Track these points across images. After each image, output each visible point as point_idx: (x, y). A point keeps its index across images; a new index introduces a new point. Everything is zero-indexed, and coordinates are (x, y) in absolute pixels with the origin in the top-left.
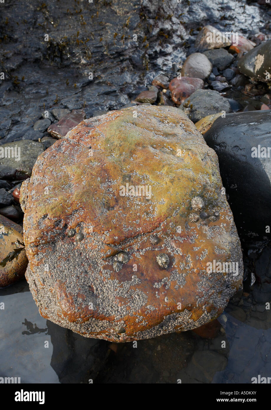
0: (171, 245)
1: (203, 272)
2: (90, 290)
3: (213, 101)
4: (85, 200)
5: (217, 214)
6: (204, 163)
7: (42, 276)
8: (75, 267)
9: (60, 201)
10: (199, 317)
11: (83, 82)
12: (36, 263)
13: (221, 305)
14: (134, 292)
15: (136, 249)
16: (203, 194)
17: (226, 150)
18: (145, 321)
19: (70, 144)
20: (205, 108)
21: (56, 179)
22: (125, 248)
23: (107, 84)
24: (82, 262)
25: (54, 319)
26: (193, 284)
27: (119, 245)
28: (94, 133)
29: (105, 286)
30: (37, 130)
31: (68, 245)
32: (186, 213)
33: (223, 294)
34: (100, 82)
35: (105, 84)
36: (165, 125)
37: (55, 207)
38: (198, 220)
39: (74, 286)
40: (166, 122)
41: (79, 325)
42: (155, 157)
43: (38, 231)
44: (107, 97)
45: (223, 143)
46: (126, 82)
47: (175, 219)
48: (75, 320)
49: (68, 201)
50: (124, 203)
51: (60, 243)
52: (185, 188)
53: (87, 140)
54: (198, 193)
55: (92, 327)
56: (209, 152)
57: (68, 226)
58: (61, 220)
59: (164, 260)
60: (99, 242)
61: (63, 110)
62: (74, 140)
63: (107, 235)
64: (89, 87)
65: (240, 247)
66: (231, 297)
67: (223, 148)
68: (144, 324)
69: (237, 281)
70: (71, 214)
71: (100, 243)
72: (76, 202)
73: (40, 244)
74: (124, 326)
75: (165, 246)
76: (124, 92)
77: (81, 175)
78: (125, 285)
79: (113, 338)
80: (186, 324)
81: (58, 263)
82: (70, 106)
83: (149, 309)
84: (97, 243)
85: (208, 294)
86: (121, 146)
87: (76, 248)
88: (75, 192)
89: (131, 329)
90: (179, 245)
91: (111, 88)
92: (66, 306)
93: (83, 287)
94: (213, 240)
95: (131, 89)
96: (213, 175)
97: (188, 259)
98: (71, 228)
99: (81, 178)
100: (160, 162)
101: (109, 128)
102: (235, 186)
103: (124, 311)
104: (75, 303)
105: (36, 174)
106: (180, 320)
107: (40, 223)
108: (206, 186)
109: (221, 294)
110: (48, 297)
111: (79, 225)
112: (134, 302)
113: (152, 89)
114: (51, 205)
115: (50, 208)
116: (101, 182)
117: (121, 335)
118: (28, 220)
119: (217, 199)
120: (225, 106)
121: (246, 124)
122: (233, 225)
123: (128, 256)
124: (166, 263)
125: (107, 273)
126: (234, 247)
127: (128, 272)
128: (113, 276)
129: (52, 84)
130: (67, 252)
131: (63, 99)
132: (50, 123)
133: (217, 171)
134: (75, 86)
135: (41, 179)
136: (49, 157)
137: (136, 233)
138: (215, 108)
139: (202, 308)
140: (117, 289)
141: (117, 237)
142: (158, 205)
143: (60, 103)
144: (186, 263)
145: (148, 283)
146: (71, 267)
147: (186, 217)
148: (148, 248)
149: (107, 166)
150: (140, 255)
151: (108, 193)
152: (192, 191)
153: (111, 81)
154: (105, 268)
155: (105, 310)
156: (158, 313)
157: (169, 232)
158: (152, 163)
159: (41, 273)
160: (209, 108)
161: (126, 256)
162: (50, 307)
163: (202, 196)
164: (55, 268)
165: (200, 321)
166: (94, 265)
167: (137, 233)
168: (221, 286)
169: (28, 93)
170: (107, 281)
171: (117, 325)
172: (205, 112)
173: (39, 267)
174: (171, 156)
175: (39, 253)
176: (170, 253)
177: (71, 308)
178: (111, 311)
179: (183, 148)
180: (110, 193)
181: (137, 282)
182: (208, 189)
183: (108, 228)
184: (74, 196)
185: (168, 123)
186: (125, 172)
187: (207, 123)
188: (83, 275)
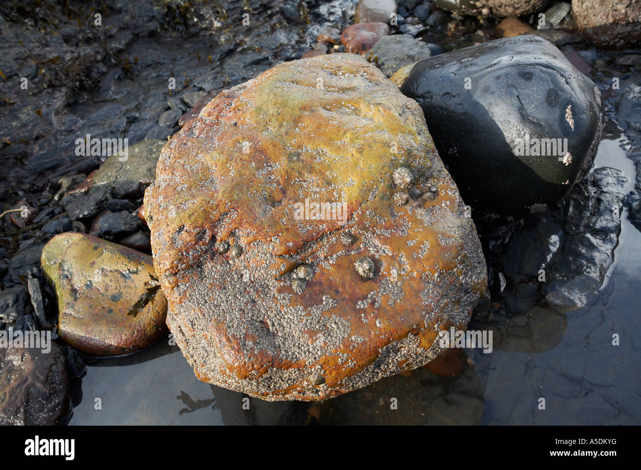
0: (373, 243)
1: (427, 275)
2: (262, 327)
3: (406, 49)
4: (237, 198)
5: (434, 189)
6: (402, 119)
7: (189, 317)
8: (235, 296)
9: (200, 203)
10: (431, 342)
11: (221, 52)
12: (178, 300)
13: (462, 320)
14: (329, 319)
15: (323, 256)
16: (410, 163)
17: (433, 101)
18: (352, 360)
19: (206, 125)
20: (395, 59)
21: (191, 174)
22: (306, 258)
23: (254, 50)
24: (245, 288)
25: (217, 380)
26: (414, 295)
27: (297, 255)
28: (238, 103)
29: (284, 318)
30: (165, 125)
31: (221, 266)
32: (388, 193)
33: (463, 304)
34: (244, 50)
35: (251, 50)
36: (340, 78)
37: (193, 214)
38: (407, 202)
39: (239, 324)
40: (340, 74)
41: (254, 382)
42: (330, 122)
43: (174, 251)
44: (257, 68)
45: (427, 93)
46: (281, 44)
47: (373, 205)
48: (247, 374)
49: (211, 202)
50: (295, 193)
51: (209, 265)
52: (381, 157)
53: (230, 115)
54: (402, 162)
55: (275, 382)
56: (408, 104)
57: (217, 237)
58: (206, 231)
59: (366, 266)
60: (265, 255)
61: (197, 93)
62: (211, 117)
63: (276, 243)
64: (230, 58)
65: (475, 232)
66: (474, 306)
67: (428, 100)
68: (352, 364)
69: (480, 281)
70: (219, 220)
71: (268, 255)
72: (223, 202)
73: (179, 270)
74: (322, 373)
75: (365, 246)
76: (279, 58)
77: (227, 163)
78: (313, 312)
79: (310, 395)
80: (414, 356)
81: (210, 295)
82: (207, 86)
83: (355, 342)
84: (263, 256)
85: (440, 306)
86: (279, 114)
87: (234, 269)
88: (220, 189)
89: (333, 375)
90: (385, 241)
91: (260, 55)
92: (230, 356)
93: (251, 324)
94: (434, 227)
95: (288, 52)
96: (419, 134)
97: (402, 260)
98: (222, 241)
99: (226, 167)
100: (339, 127)
101: (258, 93)
102: (454, 150)
103: (318, 350)
104: (243, 349)
105: (161, 173)
106: (404, 351)
107: (175, 239)
108: (411, 150)
109: (459, 305)
110: (203, 348)
111: (232, 234)
112: (331, 334)
113: (318, 48)
114: (187, 212)
115: (186, 216)
116: (258, 169)
117: (320, 388)
118: (157, 239)
119: (431, 168)
120: (423, 52)
121: (455, 63)
122: (459, 202)
123: (312, 268)
124: (369, 269)
125: (284, 298)
126: (467, 233)
127: (315, 292)
128: (295, 301)
129: (178, 61)
130: (222, 276)
131: (195, 79)
132: (181, 113)
133: (425, 128)
134: (210, 59)
135: (169, 179)
136: (178, 146)
137: (318, 233)
138: (409, 57)
139: (434, 328)
140: (303, 319)
141: (291, 243)
142: (345, 189)
143: (192, 85)
144: (400, 266)
145: (347, 304)
146: (230, 298)
147: (389, 199)
148: (340, 252)
149: (263, 145)
150: (330, 264)
151: (270, 182)
152: (392, 160)
153: (260, 45)
154: (280, 291)
155: (290, 353)
156: (370, 344)
157: (367, 224)
158: (327, 130)
159: (186, 313)
160: (401, 58)
161: (310, 270)
162: (208, 363)
163: (407, 165)
164: (207, 302)
165: (434, 349)
166: (263, 289)
167: (321, 233)
168: (457, 292)
169: (146, 79)
170: (286, 310)
171: (310, 374)
172: (397, 65)
173: (183, 304)
174: (354, 116)
175: (179, 284)
176: (373, 256)
177: (238, 357)
178: (299, 353)
179: (370, 103)
180: (272, 182)
181: (331, 305)
182: (415, 155)
183: (277, 232)
184: (220, 194)
185: (343, 74)
186: (290, 149)
187: (401, 78)
188: (249, 307)
